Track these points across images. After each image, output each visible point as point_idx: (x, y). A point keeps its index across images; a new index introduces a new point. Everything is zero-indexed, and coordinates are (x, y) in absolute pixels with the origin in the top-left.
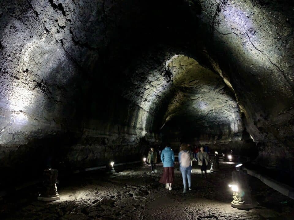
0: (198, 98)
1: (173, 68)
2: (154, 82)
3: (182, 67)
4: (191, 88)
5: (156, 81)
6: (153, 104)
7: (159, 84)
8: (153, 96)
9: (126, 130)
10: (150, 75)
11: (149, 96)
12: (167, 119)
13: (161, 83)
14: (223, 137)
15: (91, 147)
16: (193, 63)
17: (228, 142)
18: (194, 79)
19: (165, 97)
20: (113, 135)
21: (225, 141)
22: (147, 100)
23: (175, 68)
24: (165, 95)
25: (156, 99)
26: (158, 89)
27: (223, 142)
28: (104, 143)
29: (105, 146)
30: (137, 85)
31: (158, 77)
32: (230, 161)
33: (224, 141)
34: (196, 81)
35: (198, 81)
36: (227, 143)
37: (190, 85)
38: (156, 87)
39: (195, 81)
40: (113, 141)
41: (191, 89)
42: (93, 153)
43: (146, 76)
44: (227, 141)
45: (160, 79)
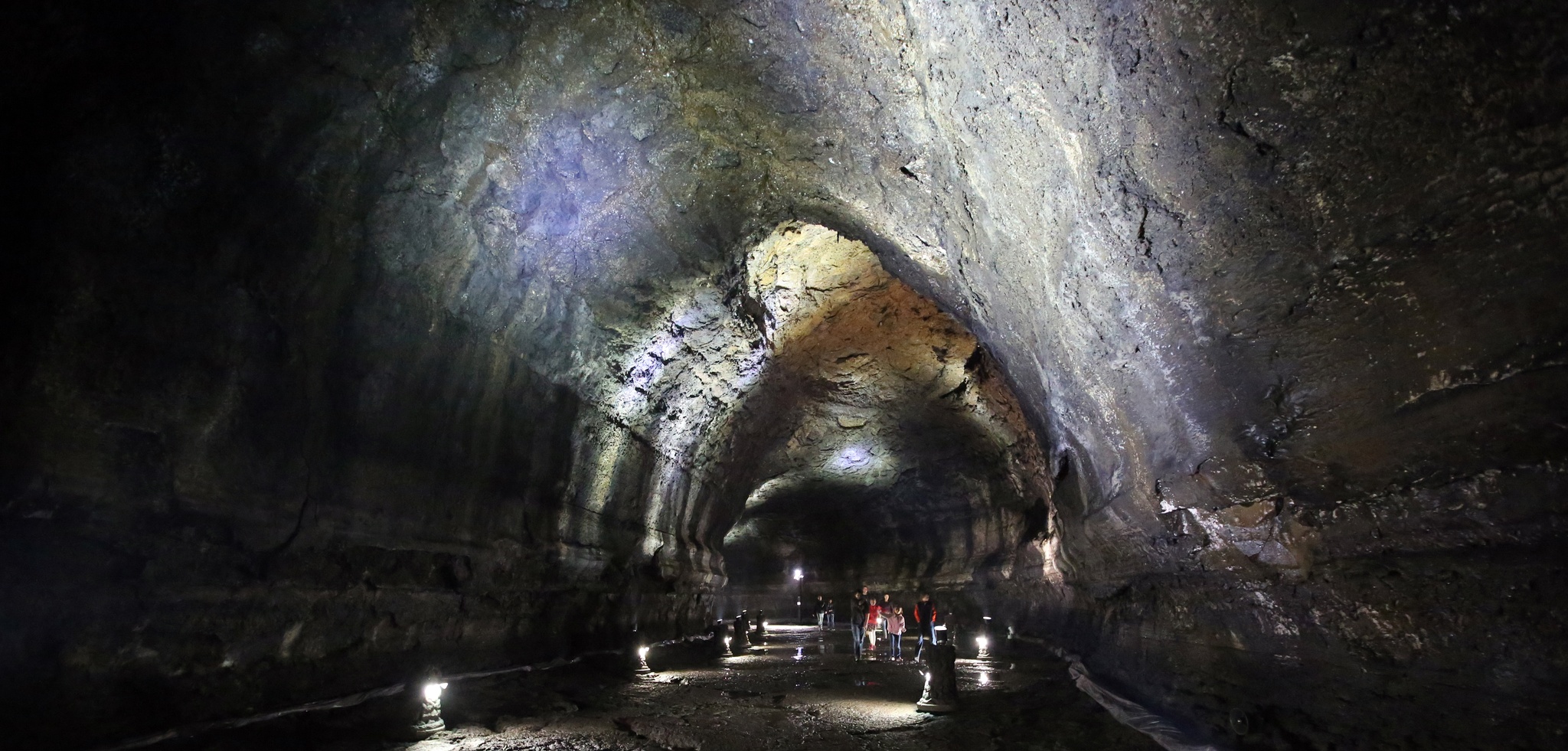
0: (865, 424)
1: (777, 294)
2: (694, 335)
3: (813, 292)
4: (842, 384)
5: (705, 331)
6: (693, 428)
7: (719, 349)
8: (692, 396)
9: (563, 525)
10: (675, 296)
11: (674, 393)
12: (749, 499)
13: (725, 345)
14: (945, 568)
15: (378, 594)
16: (853, 284)
17: (961, 584)
18: (853, 351)
19: (744, 406)
20: (496, 544)
21: (952, 582)
22: (665, 409)
23: (783, 293)
24: (745, 398)
25: (706, 412)
26: (715, 368)
27: (943, 585)
28: (448, 580)
29: (458, 593)
30: (619, 335)
31: (713, 314)
32: (981, 656)
33: (947, 582)
34: (860, 357)
35: (866, 360)
36: (959, 588)
37: (839, 372)
38: (703, 358)
39: (857, 361)
40: (499, 573)
41: (841, 388)
42: (394, 623)
43: (659, 298)
44: (958, 581)
45: (721, 326)
